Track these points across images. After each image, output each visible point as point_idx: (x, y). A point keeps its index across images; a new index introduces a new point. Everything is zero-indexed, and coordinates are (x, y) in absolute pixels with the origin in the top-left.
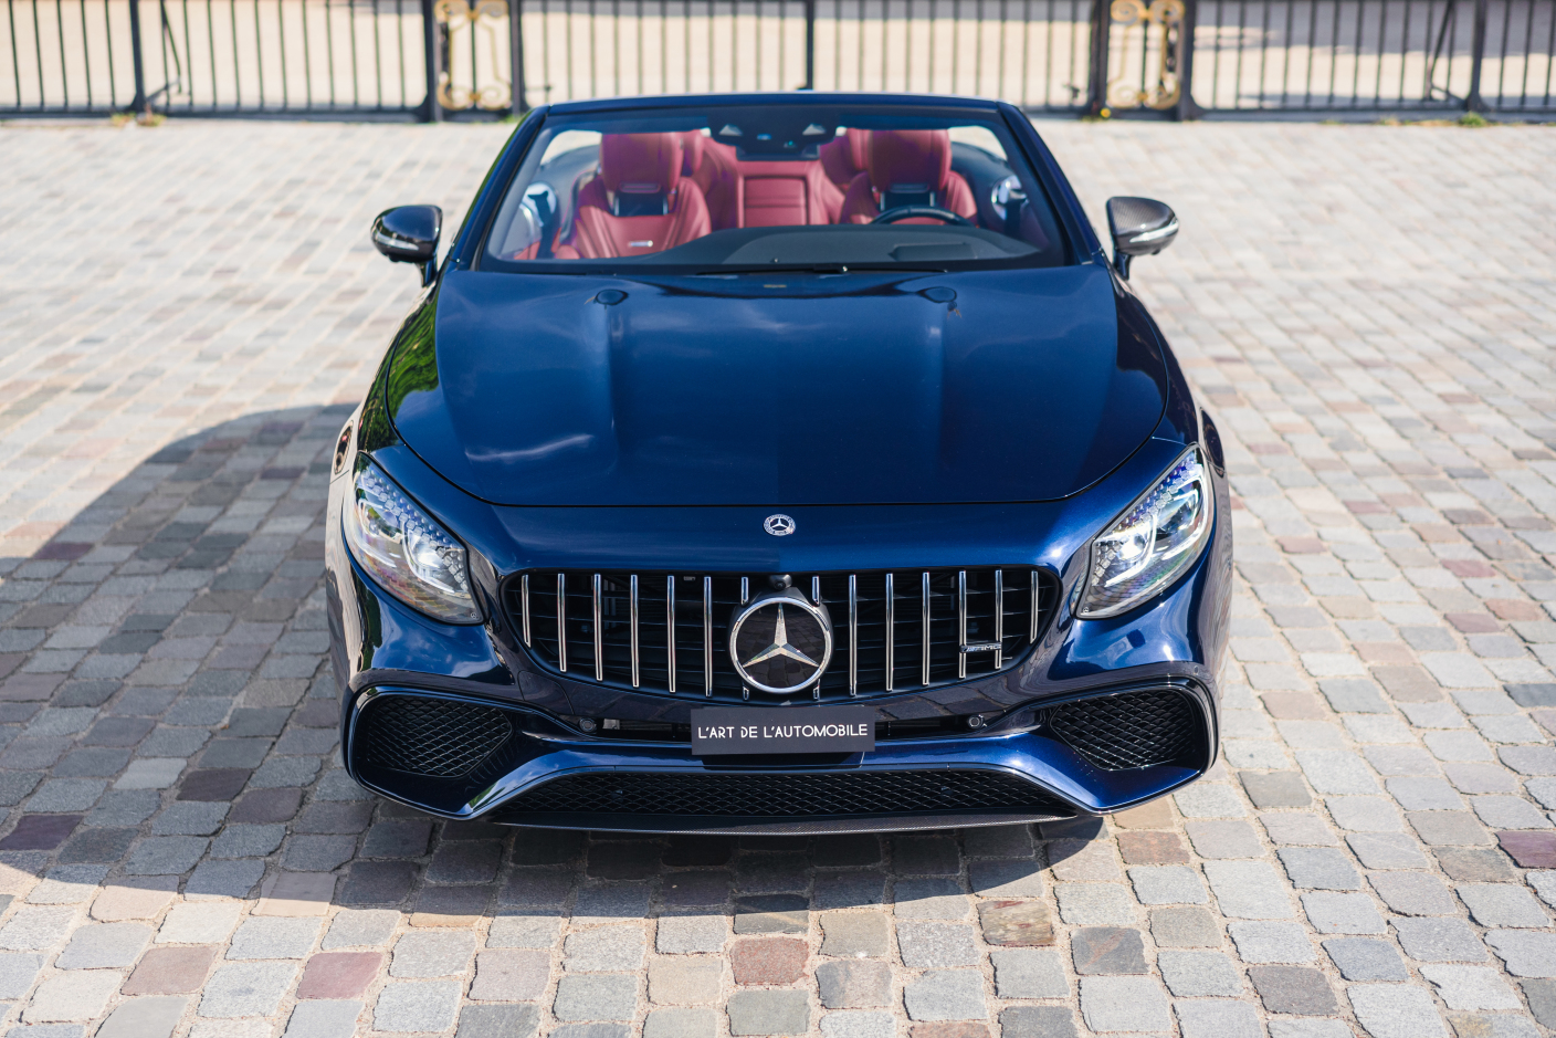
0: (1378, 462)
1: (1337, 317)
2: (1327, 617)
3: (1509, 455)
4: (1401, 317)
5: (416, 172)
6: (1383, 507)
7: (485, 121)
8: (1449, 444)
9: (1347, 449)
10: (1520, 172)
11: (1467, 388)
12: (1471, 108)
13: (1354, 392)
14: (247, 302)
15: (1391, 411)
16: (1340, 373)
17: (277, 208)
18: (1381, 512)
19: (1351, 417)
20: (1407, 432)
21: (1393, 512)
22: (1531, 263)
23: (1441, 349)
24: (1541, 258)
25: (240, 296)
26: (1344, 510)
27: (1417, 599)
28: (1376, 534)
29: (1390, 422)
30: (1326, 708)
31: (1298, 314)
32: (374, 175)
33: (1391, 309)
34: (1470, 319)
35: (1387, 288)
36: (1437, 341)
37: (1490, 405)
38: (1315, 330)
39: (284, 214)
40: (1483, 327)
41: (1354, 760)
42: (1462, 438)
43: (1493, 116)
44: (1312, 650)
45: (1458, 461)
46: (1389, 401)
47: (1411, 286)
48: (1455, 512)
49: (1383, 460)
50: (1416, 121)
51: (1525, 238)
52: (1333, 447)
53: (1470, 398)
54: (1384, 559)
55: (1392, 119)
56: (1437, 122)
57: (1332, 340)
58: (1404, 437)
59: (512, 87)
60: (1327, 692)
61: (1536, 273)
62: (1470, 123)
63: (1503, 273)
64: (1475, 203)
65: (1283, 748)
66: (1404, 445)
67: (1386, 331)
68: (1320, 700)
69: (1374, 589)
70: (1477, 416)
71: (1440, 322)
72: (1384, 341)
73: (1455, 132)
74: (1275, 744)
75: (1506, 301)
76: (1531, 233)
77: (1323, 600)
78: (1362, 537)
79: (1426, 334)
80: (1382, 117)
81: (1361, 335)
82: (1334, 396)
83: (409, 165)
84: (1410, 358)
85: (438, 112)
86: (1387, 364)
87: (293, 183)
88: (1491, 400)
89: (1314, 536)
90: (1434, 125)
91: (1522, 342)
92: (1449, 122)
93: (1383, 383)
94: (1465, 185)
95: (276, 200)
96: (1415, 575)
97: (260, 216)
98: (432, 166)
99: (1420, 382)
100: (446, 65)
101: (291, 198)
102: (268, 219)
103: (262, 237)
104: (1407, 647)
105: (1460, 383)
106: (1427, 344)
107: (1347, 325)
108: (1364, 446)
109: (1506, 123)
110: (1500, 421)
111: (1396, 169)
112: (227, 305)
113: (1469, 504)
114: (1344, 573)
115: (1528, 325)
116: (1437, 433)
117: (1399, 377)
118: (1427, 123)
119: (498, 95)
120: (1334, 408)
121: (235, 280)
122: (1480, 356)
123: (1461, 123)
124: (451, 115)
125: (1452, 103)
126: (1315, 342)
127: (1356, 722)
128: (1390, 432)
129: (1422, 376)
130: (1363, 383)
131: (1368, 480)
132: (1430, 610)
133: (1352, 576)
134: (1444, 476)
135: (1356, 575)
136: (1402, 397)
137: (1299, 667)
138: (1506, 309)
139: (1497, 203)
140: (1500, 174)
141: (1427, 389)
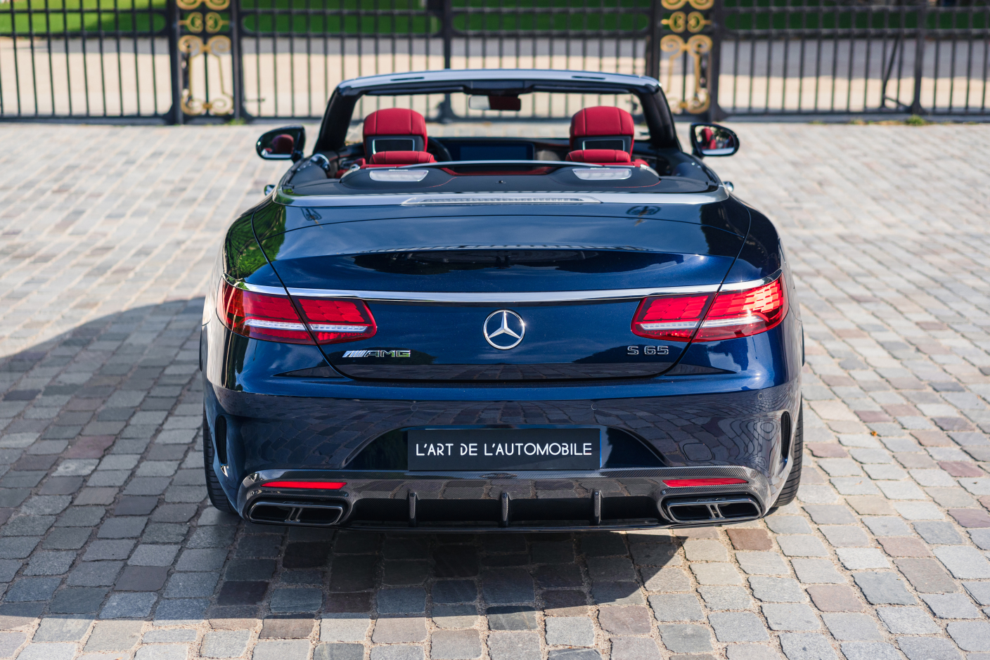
0: (877, 378)
1: (834, 263)
2: (854, 514)
3: (977, 371)
4: (880, 262)
5: (161, 160)
6: (887, 416)
7: (214, 124)
8: (930, 363)
9: (854, 369)
10: (953, 157)
11: (937, 317)
12: (913, 113)
13: (852, 321)
14: (22, 257)
15: (883, 337)
16: (842, 306)
17: (55, 187)
18: (885, 421)
19: (853, 341)
20: (897, 353)
21: (895, 420)
22: (969, 222)
23: (913, 288)
24: (975, 218)
25: (19, 251)
26: (857, 419)
27: (923, 496)
28: (884, 439)
29: (882, 345)
30: (862, 601)
31: (804, 261)
32: (130, 162)
33: (872, 256)
34: (931, 264)
35: (866, 241)
36: (909, 281)
37: (956, 331)
38: (818, 273)
39: (59, 191)
40: (941, 270)
41: (891, 652)
42: (940, 358)
43: (930, 118)
44: (845, 545)
45: (941, 378)
46: (881, 330)
47: (884, 239)
48: (942, 419)
49: (882, 377)
50: (876, 122)
51: (961, 204)
52: (842, 366)
53: (942, 324)
54: (893, 462)
55: (860, 119)
56: (891, 122)
57: (832, 282)
58: (895, 357)
59: (234, 99)
60: (861, 586)
61: (972, 229)
62: (914, 123)
63: (949, 229)
64: (924, 179)
65: (830, 641)
66: (896, 364)
67: (870, 273)
68: (856, 593)
69: (889, 489)
70: (948, 339)
71: (909, 266)
72: (870, 281)
73: (903, 129)
74: (823, 637)
75: (955, 250)
76: (965, 200)
77: (849, 498)
78: (873, 442)
79: (900, 275)
80: (852, 118)
81: (852, 277)
82: (839, 324)
83: (156, 155)
84: (891, 295)
85: (180, 117)
86: (874, 299)
87: (70, 168)
88: (956, 327)
89: (836, 441)
90: (889, 124)
91: (972, 281)
92: (899, 123)
93: (873, 314)
94: (915, 166)
95: (56, 180)
96: (919, 475)
97: (43, 192)
98: (174, 155)
99: (901, 313)
100: (187, 84)
101: (67, 179)
102: (48, 194)
103: (42, 208)
104: (921, 540)
105: (931, 314)
106: (902, 284)
107: (841, 269)
108: (866, 365)
109: (939, 123)
110: (964, 343)
111: (865, 155)
112: (7, 259)
113: (953, 413)
114: (863, 474)
115: (974, 268)
116: (920, 354)
117: (885, 309)
118: (884, 123)
119: (225, 105)
120: (839, 334)
121: (17, 240)
122: (943, 293)
123: (908, 123)
124: (189, 119)
125: (901, 108)
126: (819, 282)
127: (887, 612)
128: (884, 353)
129: (901, 308)
130: (859, 315)
131: (871, 394)
132: (936, 506)
133: (869, 477)
134: (930, 390)
135: (873, 477)
136: (889, 325)
137: (836, 561)
138: (955, 257)
139: (939, 179)
140: (939, 158)
141: (907, 319)
